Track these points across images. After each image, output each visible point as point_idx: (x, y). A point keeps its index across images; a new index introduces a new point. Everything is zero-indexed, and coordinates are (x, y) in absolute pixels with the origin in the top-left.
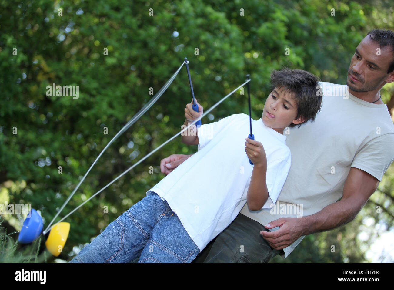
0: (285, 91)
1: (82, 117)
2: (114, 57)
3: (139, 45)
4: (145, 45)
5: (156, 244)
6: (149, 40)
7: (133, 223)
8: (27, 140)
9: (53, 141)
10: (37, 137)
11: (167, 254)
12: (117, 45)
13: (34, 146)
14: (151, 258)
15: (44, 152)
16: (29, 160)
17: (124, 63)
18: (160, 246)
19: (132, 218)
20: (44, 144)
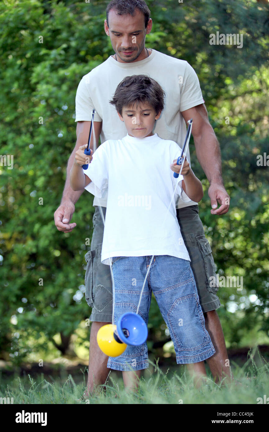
0: (139, 106)
1: (67, 238)
2: (40, 177)
3: (45, 149)
4: (49, 144)
5: (169, 289)
6: (48, 139)
7: (135, 294)
8: (50, 296)
9: (67, 277)
10: (54, 287)
11: (182, 287)
12: (32, 167)
13: (59, 295)
14: (176, 301)
15: (70, 291)
16: (66, 308)
17: (51, 172)
18: (172, 287)
19: (130, 292)
20: (64, 286)
